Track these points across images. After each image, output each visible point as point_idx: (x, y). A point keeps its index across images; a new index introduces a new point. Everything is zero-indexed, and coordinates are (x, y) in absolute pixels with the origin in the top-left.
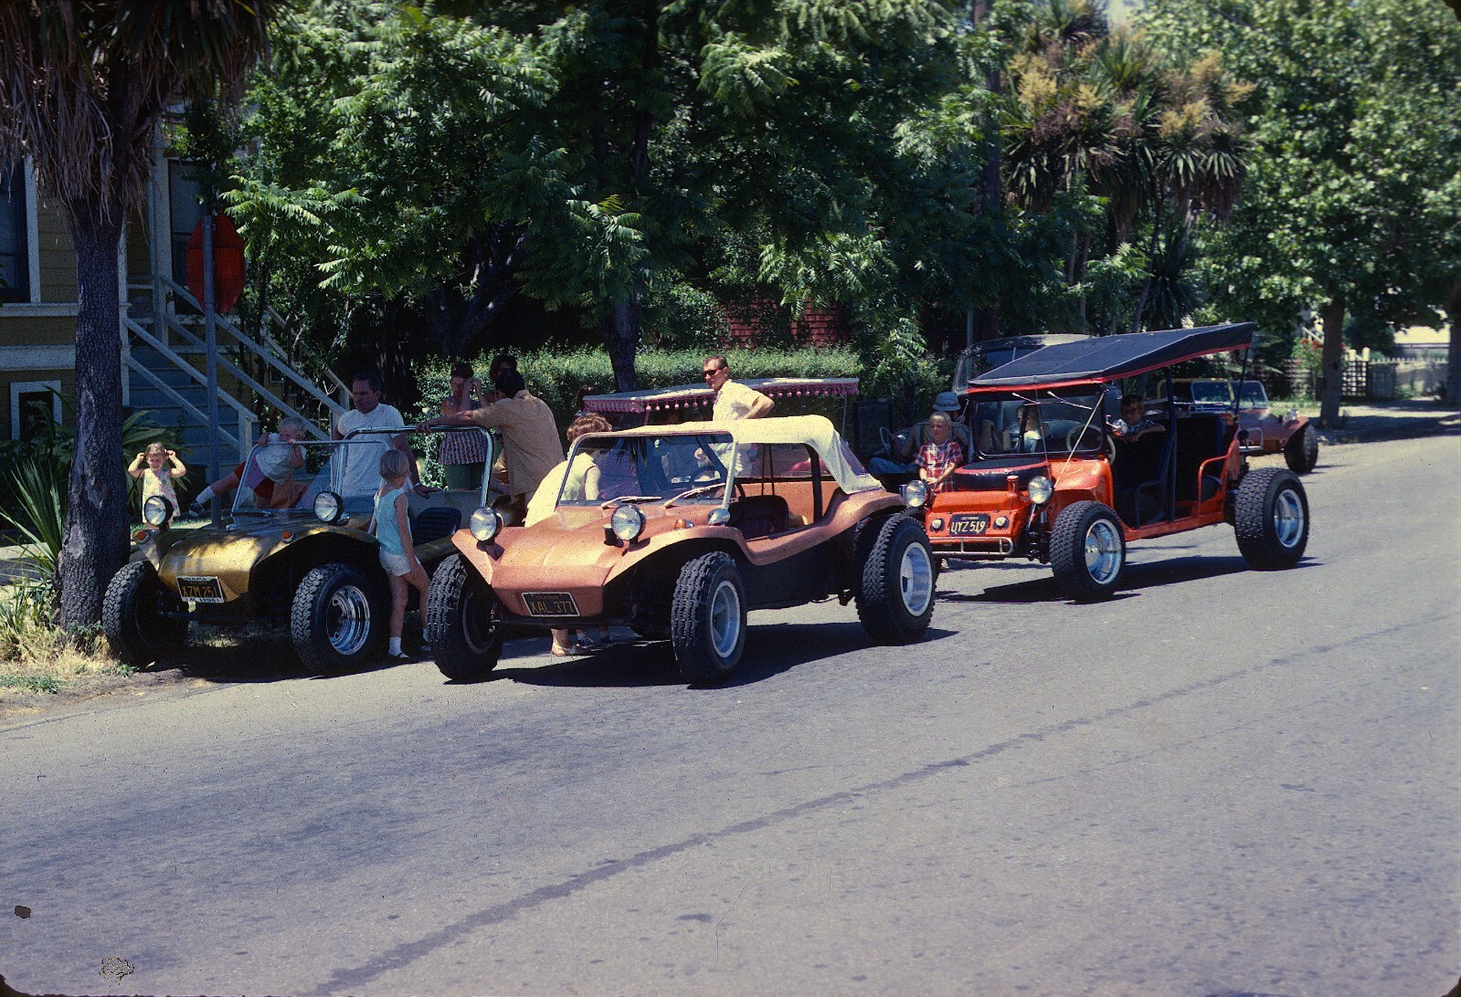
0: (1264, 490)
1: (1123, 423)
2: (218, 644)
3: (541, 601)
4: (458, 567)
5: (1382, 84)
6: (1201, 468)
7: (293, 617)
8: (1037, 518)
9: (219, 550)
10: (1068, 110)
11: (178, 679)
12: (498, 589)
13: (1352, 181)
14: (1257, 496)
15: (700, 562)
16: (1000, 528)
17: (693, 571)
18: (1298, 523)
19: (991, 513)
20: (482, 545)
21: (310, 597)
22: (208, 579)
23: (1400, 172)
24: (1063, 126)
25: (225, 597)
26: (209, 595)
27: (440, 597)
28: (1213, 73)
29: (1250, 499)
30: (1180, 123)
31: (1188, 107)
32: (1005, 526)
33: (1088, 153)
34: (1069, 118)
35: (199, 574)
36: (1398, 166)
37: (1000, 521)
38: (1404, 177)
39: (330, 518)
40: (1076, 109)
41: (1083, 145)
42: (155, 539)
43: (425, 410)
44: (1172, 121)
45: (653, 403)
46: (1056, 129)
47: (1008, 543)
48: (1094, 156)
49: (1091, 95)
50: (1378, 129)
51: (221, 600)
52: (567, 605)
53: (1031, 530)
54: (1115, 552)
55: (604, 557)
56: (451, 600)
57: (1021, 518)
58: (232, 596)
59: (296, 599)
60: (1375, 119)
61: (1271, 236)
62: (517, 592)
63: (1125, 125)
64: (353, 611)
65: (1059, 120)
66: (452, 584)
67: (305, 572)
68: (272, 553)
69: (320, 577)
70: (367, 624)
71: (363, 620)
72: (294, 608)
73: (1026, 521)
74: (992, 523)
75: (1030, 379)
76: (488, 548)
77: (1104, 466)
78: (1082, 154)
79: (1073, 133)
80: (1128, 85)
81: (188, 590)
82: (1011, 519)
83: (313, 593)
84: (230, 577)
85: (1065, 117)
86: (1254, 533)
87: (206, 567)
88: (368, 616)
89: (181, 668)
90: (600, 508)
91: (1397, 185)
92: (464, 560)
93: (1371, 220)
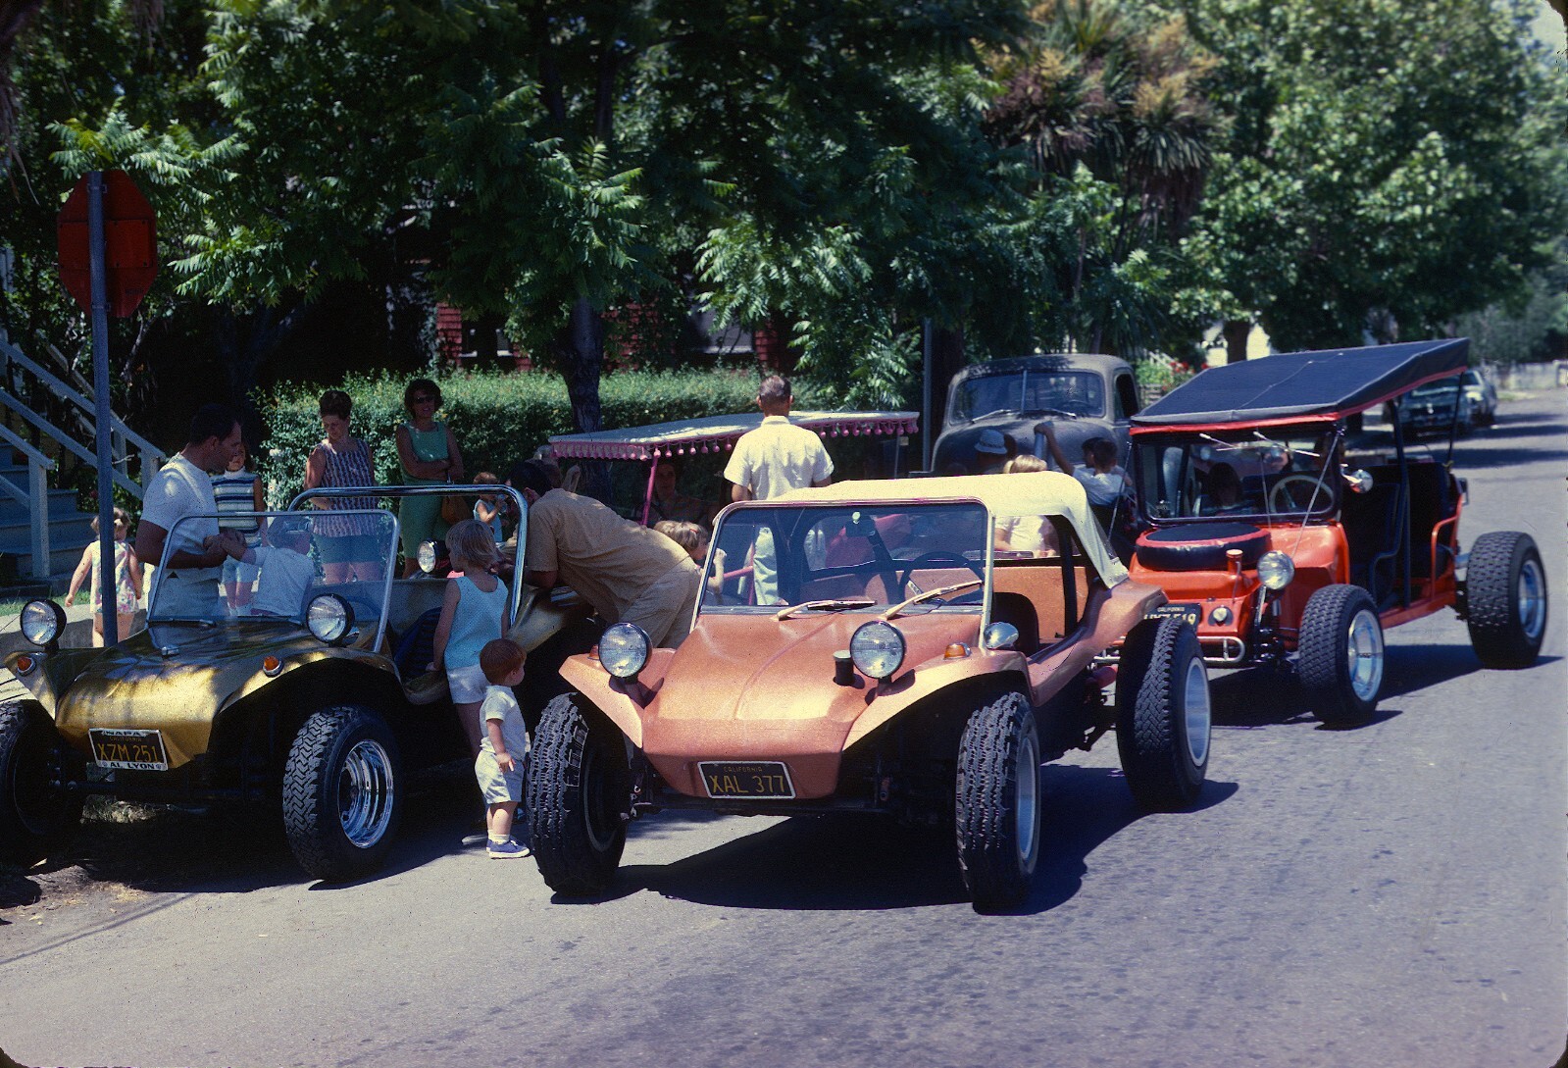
0: (1507, 562)
1: (1365, 475)
2: (119, 816)
3: (730, 775)
4: (574, 718)
5: (1298, 69)
6: (1435, 534)
7: (286, 792)
8: (1269, 609)
9: (160, 685)
10: (1029, 81)
11: (84, 883)
12: (652, 755)
13: (1275, 178)
14: (1498, 570)
15: (994, 712)
16: (1220, 623)
17: (988, 726)
18: (1536, 604)
19: (1202, 602)
20: (619, 684)
21: (314, 762)
22: (143, 733)
23: (1331, 170)
24: (1022, 101)
25: (169, 760)
26: (143, 758)
27: (551, 765)
28: (1176, 43)
29: (1488, 575)
30: (1159, 99)
31: (1165, 81)
32: (1227, 620)
33: (1054, 134)
34: (1030, 90)
35: (129, 723)
36: (1330, 162)
37: (1220, 613)
38: (1336, 176)
39: (336, 635)
40: (1038, 79)
41: (1047, 123)
42: (43, 666)
43: (273, 453)
44: (1150, 96)
45: (663, 446)
46: (1014, 103)
47: (1236, 644)
48: (1063, 137)
49: (1057, 62)
50: (1308, 119)
51: (163, 767)
52: (776, 782)
53: (1263, 625)
54: (1375, 655)
55: (837, 706)
56: (569, 772)
57: (1248, 610)
58: (180, 759)
59: (290, 765)
60: (1305, 110)
61: (1183, 241)
62: (690, 762)
63: (1096, 100)
64: (368, 779)
65: (1019, 92)
66: (569, 746)
67: (301, 721)
68: (247, 692)
69: (326, 729)
70: (390, 798)
71: (383, 793)
72: (287, 779)
73: (1254, 614)
74: (1206, 615)
75: (1228, 414)
76: (629, 688)
77: (1338, 533)
78: (1047, 135)
79: (1034, 109)
80: (1096, 51)
81: (108, 751)
82: (1236, 610)
83: (318, 756)
84: (179, 731)
85: (1025, 90)
86: (1495, 619)
87: (138, 714)
88: (390, 787)
89: (82, 864)
90: (775, 619)
91: (1326, 183)
92: (584, 705)
93: (1293, 224)
